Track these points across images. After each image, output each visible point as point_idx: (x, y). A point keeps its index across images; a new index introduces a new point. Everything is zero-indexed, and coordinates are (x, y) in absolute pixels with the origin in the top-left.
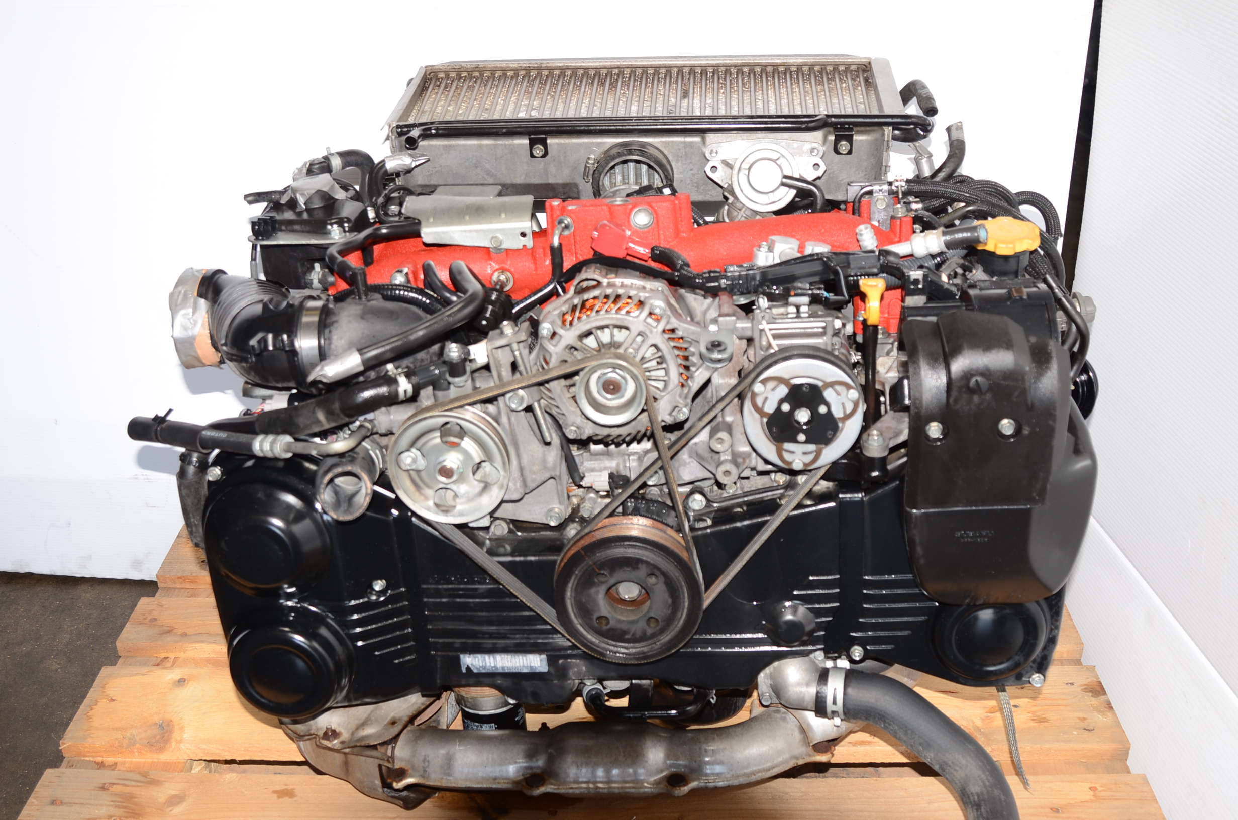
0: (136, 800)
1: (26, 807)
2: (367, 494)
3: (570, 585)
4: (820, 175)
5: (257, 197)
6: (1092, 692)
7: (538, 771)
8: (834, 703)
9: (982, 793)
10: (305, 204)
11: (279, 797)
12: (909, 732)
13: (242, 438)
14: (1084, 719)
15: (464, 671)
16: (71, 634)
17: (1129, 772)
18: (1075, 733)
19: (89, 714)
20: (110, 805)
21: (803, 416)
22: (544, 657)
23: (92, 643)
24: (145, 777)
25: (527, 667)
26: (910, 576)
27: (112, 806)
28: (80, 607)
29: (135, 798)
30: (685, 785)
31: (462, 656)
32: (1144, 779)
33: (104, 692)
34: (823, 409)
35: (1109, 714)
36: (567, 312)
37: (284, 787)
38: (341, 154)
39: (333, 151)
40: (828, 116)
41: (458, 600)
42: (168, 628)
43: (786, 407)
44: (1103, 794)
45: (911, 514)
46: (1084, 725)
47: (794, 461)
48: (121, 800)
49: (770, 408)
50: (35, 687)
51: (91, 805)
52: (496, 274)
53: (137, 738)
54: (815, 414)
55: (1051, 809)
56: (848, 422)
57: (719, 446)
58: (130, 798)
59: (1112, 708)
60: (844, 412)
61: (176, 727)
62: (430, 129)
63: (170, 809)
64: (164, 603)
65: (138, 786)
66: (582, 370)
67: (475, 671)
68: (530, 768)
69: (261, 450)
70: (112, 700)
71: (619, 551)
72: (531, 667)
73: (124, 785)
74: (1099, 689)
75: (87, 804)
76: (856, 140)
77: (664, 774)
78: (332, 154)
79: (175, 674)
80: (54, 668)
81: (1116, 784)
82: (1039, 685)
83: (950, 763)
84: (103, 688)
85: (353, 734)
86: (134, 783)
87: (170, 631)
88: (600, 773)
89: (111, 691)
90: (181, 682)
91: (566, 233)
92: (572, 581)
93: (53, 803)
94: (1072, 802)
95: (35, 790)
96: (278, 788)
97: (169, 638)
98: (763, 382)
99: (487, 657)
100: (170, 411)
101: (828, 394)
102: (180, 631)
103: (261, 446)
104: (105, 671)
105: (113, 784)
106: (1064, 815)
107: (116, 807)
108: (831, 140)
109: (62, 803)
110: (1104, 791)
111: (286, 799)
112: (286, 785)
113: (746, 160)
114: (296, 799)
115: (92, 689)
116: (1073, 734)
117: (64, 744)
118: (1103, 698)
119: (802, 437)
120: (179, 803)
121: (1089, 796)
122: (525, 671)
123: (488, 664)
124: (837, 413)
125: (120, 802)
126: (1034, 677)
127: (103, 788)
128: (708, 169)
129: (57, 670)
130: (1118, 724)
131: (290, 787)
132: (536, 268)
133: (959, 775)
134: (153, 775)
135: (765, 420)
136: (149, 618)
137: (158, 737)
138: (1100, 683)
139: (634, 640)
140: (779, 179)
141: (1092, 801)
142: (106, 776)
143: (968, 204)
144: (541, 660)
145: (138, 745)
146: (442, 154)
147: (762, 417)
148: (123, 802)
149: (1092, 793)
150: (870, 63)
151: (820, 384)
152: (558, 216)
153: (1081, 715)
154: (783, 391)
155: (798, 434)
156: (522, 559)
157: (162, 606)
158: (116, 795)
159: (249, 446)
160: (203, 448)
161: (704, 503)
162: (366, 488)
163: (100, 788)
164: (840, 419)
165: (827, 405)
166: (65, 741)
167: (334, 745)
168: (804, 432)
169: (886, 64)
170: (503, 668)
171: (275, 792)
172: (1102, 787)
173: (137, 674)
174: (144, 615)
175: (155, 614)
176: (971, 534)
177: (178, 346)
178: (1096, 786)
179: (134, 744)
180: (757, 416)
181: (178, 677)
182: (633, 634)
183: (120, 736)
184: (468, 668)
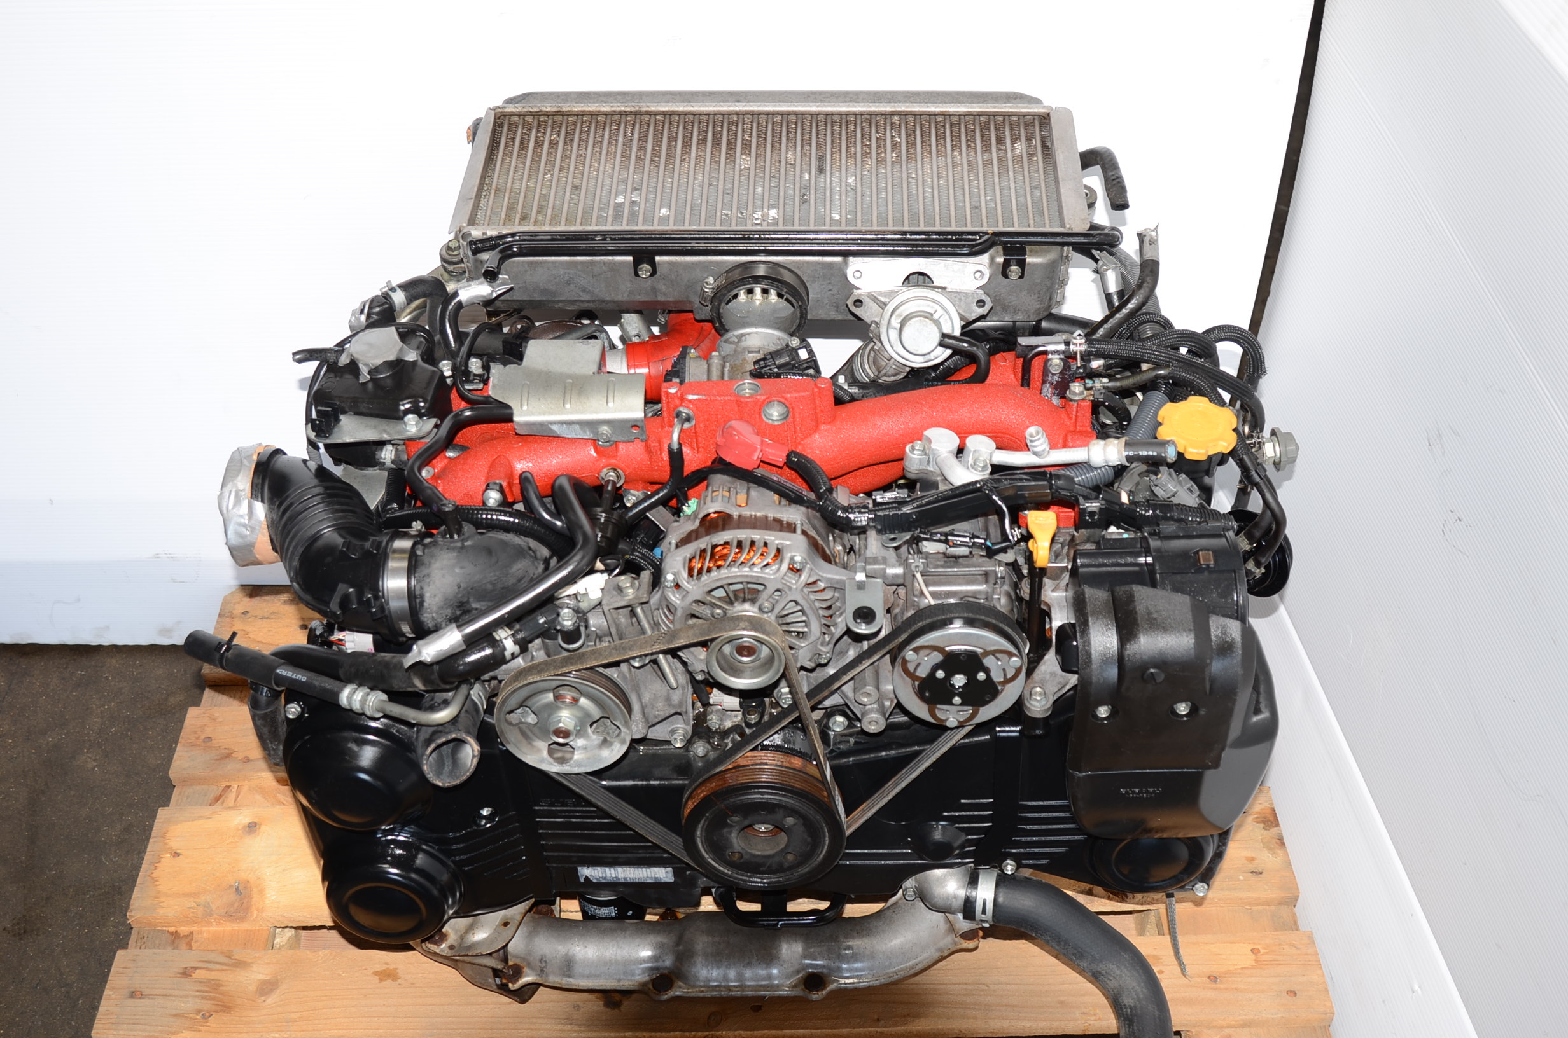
0: (224, 988)
1: (103, 1002)
2: (474, 756)
3: (700, 826)
4: (985, 313)
5: (308, 355)
6: (1263, 822)
7: (665, 972)
8: (984, 912)
9: (1135, 1007)
10: (369, 373)
11: (381, 980)
12: (1062, 943)
13: (327, 683)
14: (1252, 860)
15: (582, 880)
16: (102, 718)
17: (1297, 929)
18: (1241, 878)
19: (153, 875)
20: (195, 996)
21: (959, 680)
22: (670, 869)
23: (129, 730)
24: (229, 957)
25: (651, 878)
26: (1068, 815)
27: (198, 997)
28: (107, 678)
29: (222, 986)
30: (822, 990)
31: (579, 868)
32: (1310, 937)
33: (166, 844)
34: (981, 676)
35: (1280, 852)
36: (694, 557)
37: (384, 967)
38: (404, 287)
39: (394, 284)
40: (994, 234)
41: (574, 820)
42: (227, 751)
43: (940, 674)
44: (1265, 957)
45: (1073, 775)
46: (1252, 867)
47: (948, 719)
48: (207, 989)
49: (923, 673)
50: (72, 793)
51: (175, 996)
52: (605, 470)
53: (213, 907)
54: (972, 679)
55: (1209, 977)
56: (1009, 686)
57: (865, 700)
58: (216, 985)
59: (1283, 844)
60: (1005, 675)
61: (255, 890)
62: (511, 247)
63: (263, 998)
64: (217, 715)
65: (223, 970)
66: (712, 640)
67: (595, 881)
68: (657, 969)
69: (349, 703)
70: (178, 855)
71: (756, 797)
72: (656, 878)
73: (208, 969)
74: (1271, 818)
75: (170, 995)
76: (1029, 264)
77: (801, 975)
78: (393, 290)
79: (242, 818)
80: (89, 766)
81: (1280, 945)
82: (1202, 894)
83: (1103, 972)
84: (164, 837)
85: (462, 938)
86: (218, 967)
87: (228, 756)
88: (732, 973)
89: (175, 844)
90: (252, 827)
91: (686, 425)
92: (702, 822)
93: (133, 995)
94: (1232, 968)
95: (110, 978)
96: (379, 968)
97: (230, 766)
98: (916, 650)
99: (607, 869)
100: (234, 634)
101: (988, 661)
102: (240, 756)
103: (349, 698)
104: (162, 813)
105: (196, 968)
106: (1222, 986)
107: (203, 998)
108: (999, 264)
109: (143, 996)
110: (1266, 953)
111: (389, 982)
112: (387, 964)
113: (897, 312)
114: (399, 981)
115: (151, 840)
116: (1239, 880)
117: (132, 916)
118: (1274, 830)
119: (957, 700)
120: (272, 991)
121: (1249, 960)
122: (649, 881)
123: (609, 875)
124: (997, 677)
125: (206, 992)
126: (1197, 886)
127: (186, 973)
128: (850, 302)
129: (93, 769)
130: (1288, 865)
131: (391, 967)
132: (651, 458)
133: (1113, 984)
134: (239, 954)
135: (917, 683)
136: (202, 737)
137: (237, 904)
138: (1273, 810)
139: (770, 871)
140: (937, 338)
141: (1253, 967)
142: (183, 958)
143: (1158, 366)
144: (667, 872)
145: (215, 916)
146: (526, 271)
147: (914, 681)
148: (210, 992)
149: (1253, 957)
150: (1049, 114)
151: (980, 651)
152: (674, 409)
153: (1249, 854)
154: (937, 657)
155: (954, 697)
156: (644, 783)
157: (214, 720)
158: (201, 982)
159: (336, 695)
160: (277, 685)
161: (846, 723)
162: (473, 751)
163: (181, 973)
164: (1000, 683)
165: (987, 671)
166: (133, 914)
167: (442, 950)
168: (959, 695)
169: (1068, 115)
170: (625, 879)
171: (376, 973)
172: (1264, 948)
173: (200, 817)
174: (195, 732)
175: (209, 732)
176: (1137, 791)
177: (235, 553)
178: (1259, 947)
179: (211, 915)
180: (908, 680)
181: (247, 821)
182: (769, 867)
183: (193, 905)
184: (587, 878)
